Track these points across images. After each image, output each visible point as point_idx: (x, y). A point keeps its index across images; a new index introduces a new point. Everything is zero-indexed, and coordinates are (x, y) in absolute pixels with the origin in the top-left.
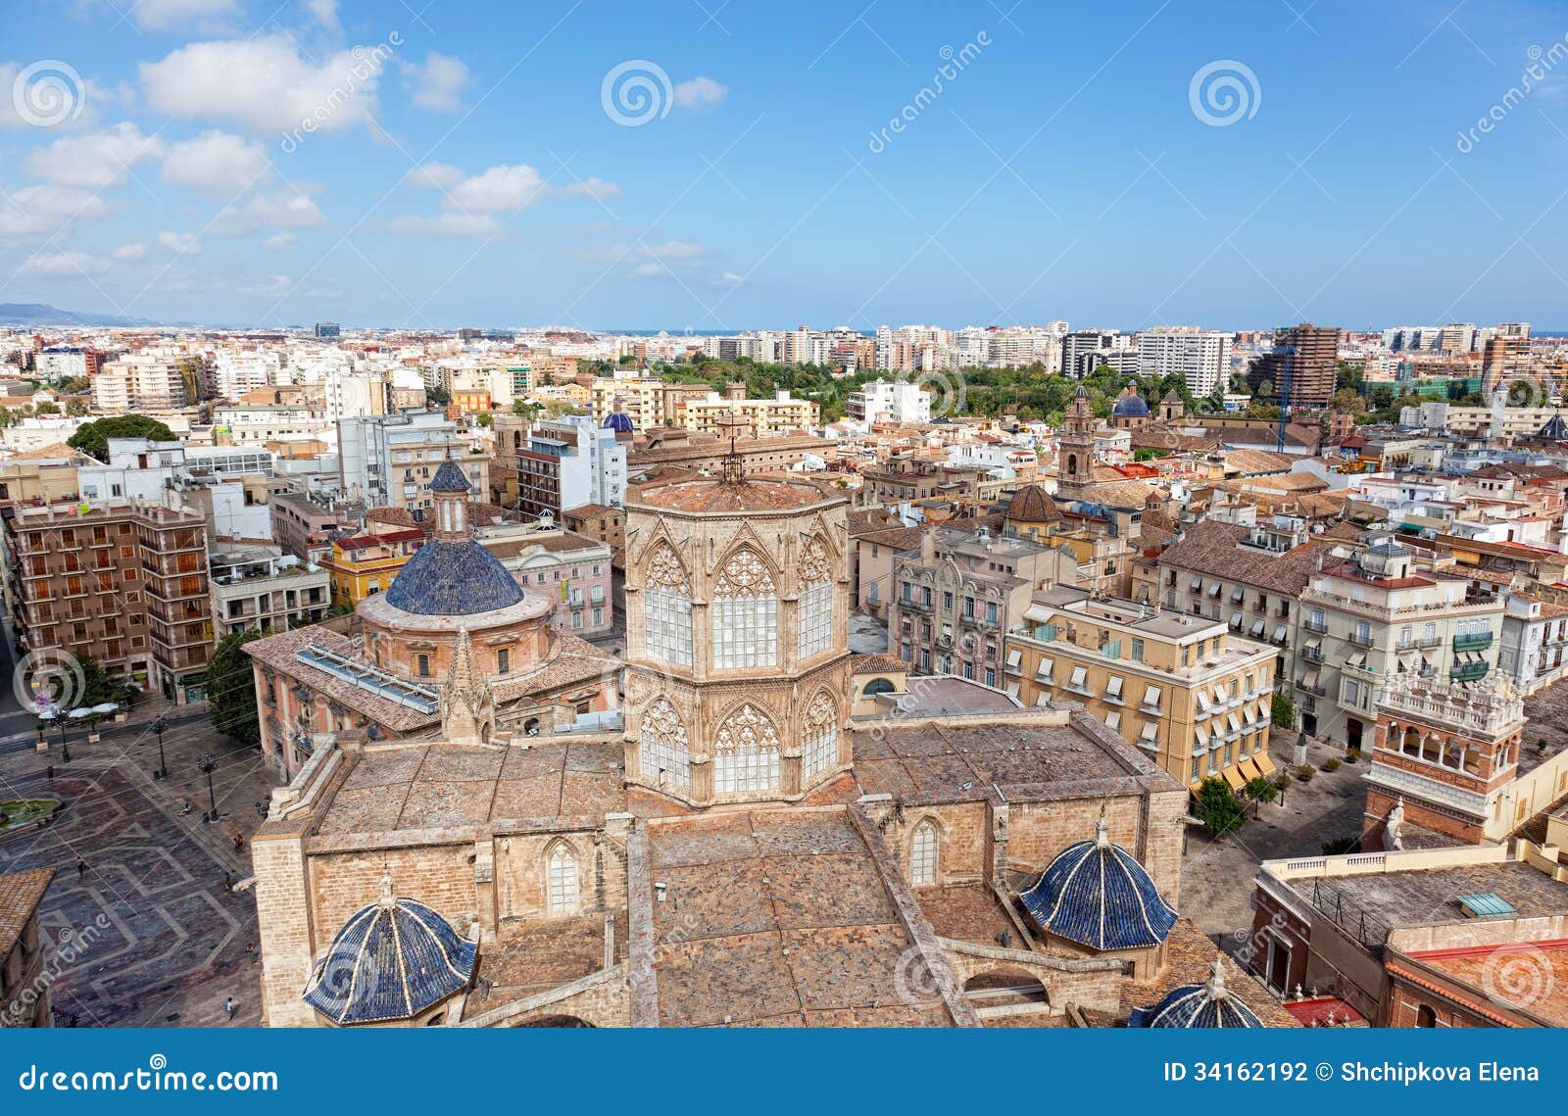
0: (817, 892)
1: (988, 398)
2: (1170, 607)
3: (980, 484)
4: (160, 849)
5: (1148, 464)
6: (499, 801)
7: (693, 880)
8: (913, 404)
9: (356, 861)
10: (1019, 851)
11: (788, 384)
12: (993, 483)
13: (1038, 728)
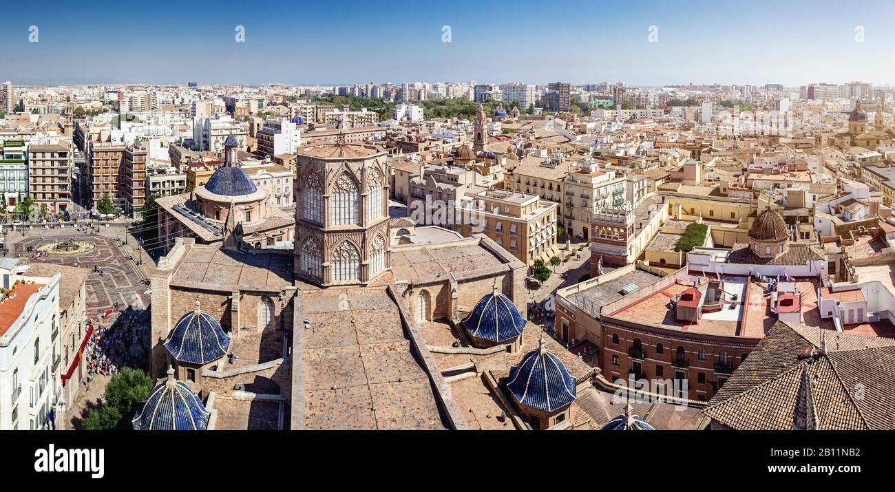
0: (376, 327)
1: (446, 111)
2: (518, 191)
3: (444, 145)
4: (123, 272)
5: (507, 135)
6: (242, 276)
7: (321, 320)
8: (417, 113)
9: (187, 292)
10: (462, 302)
11: (365, 106)
12: (449, 144)
13: (469, 246)
